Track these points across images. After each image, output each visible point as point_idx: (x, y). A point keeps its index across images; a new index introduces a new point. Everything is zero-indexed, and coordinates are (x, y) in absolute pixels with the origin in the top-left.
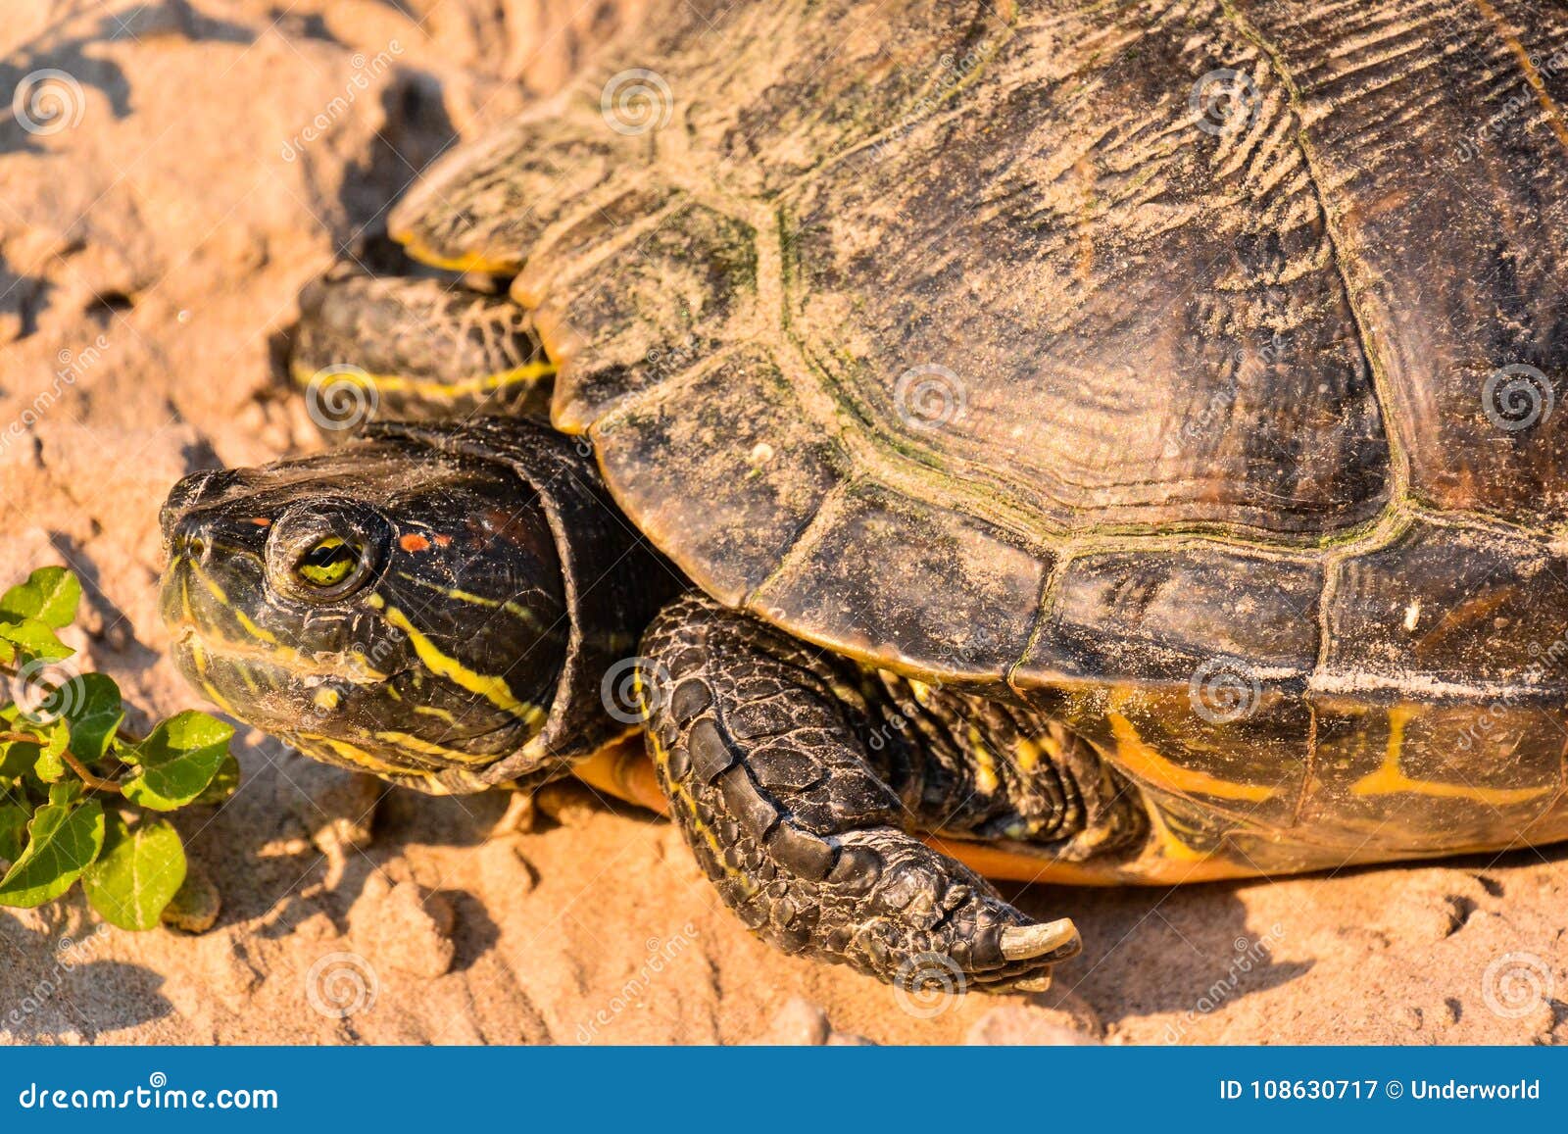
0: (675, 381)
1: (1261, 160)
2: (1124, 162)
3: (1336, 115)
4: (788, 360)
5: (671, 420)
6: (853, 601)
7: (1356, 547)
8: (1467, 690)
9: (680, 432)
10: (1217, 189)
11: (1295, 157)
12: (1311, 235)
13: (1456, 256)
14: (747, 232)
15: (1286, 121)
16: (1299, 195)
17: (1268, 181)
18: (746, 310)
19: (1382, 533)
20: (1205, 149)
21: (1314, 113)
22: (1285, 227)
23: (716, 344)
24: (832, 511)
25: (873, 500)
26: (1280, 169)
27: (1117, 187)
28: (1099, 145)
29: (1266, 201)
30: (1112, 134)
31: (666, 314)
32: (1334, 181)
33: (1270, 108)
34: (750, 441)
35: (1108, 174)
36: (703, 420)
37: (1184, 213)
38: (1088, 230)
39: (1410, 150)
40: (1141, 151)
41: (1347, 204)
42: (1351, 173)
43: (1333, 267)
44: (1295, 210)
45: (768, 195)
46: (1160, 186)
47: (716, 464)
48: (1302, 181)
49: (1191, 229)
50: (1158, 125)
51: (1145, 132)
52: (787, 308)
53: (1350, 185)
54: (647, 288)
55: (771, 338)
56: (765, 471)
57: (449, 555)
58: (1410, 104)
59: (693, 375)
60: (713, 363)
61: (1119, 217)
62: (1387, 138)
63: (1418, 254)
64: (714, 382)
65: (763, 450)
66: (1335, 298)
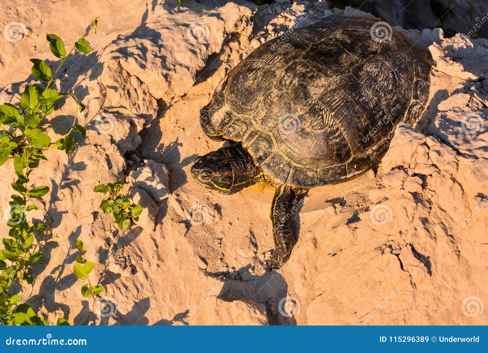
0: (268, 158)
1: (329, 121)
2: (314, 124)
3: (335, 114)
4: (280, 153)
5: (270, 163)
6: (297, 181)
7: (349, 161)
8: (361, 171)
9: (271, 164)
10: (326, 127)
11: (333, 120)
12: (337, 129)
13: (353, 128)
14: (270, 136)
15: (330, 115)
16: (335, 125)
17: (331, 124)
18: (273, 147)
19: (351, 159)
20: (323, 121)
21: (333, 113)
22: (334, 129)
23: (272, 153)
24: (292, 171)
25: (296, 169)
26: (332, 122)
27: (314, 128)
28: (311, 123)
29: (332, 126)
30: (312, 121)
31: (264, 148)
32: (338, 122)
33: (328, 114)
34: (280, 164)
35: (313, 126)
36: (273, 163)
37: (323, 131)
38: (313, 134)
39: (345, 116)
40: (316, 123)
41: (340, 124)
42: (339, 121)
43: (341, 133)
44: (335, 127)
45: (271, 131)
46: (319, 127)
47: (277, 168)
48: (334, 123)
49: (325, 132)
50: (317, 119)
51: (315, 120)
52: (278, 146)
53: (340, 122)
54: (260, 145)
55: (278, 151)
56: (283, 168)
57: (220, 177)
58: (343, 110)
59: (270, 157)
60: (272, 155)
61: (315, 132)
62: (342, 115)
63: (349, 129)
64: (273, 158)
65: (282, 166)
66: (342, 136)
